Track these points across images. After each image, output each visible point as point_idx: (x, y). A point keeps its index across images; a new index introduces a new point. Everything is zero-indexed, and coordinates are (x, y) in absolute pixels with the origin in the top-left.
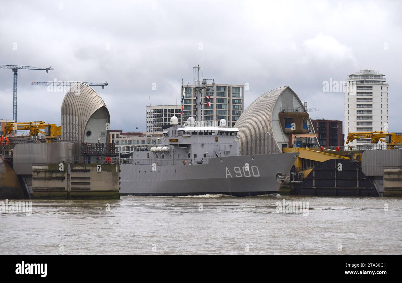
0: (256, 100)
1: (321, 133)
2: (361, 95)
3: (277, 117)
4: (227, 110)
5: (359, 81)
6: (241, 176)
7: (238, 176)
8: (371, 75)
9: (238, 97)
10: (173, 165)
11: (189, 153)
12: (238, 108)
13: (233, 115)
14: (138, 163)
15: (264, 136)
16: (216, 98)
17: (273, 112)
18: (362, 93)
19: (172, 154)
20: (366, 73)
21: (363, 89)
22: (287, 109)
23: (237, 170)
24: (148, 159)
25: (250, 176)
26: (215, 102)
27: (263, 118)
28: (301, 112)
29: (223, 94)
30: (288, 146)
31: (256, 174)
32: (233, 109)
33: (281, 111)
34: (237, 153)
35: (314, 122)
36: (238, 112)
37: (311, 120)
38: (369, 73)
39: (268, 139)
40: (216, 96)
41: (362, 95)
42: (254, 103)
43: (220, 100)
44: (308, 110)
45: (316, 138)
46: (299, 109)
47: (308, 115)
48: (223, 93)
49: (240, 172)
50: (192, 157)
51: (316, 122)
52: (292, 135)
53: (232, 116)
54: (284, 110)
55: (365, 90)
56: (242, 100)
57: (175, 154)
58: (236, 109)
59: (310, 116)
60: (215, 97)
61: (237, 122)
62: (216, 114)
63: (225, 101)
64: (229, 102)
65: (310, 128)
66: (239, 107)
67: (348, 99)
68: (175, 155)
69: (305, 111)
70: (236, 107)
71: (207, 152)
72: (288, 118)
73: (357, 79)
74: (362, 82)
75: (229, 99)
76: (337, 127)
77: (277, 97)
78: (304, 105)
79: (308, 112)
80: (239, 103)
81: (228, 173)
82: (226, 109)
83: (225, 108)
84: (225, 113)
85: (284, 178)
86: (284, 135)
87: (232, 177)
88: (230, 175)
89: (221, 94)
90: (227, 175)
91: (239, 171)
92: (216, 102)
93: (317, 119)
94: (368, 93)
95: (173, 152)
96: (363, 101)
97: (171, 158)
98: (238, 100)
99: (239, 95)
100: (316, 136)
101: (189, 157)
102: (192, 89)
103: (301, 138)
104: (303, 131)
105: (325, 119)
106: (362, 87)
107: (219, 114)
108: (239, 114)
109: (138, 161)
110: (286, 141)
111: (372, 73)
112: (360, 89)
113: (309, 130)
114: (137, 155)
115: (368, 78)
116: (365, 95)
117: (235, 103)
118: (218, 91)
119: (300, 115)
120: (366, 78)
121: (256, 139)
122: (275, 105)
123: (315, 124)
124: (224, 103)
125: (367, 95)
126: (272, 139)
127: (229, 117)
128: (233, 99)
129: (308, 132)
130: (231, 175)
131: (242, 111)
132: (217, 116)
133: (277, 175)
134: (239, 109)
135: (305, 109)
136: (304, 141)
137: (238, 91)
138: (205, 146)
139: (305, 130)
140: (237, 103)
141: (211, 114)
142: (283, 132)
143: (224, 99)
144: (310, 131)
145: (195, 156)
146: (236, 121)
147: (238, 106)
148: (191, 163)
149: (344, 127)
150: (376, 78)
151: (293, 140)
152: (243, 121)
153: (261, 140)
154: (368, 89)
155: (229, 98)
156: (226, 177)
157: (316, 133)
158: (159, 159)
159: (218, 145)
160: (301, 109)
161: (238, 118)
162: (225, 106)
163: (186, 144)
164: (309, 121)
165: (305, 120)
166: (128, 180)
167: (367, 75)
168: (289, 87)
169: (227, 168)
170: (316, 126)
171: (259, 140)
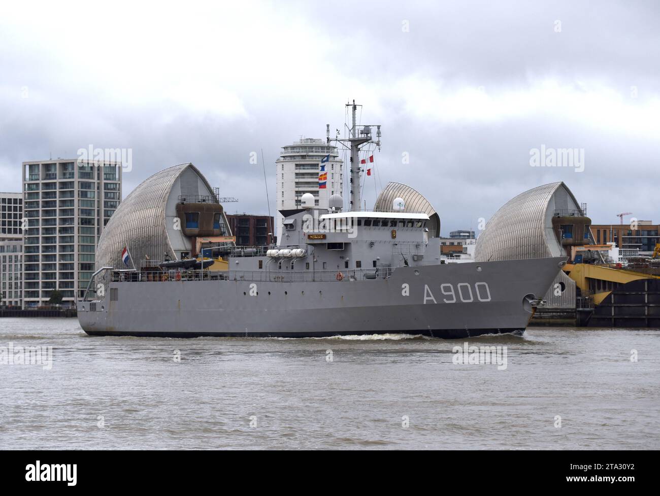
0: (140, 185)
1: (242, 235)
2: (302, 178)
3: (173, 211)
4: (96, 199)
5: (298, 156)
6: (454, 301)
7: (447, 300)
8: (317, 147)
9: (113, 180)
10: (314, 281)
11: (348, 259)
12: (112, 196)
13: (105, 207)
14: (241, 277)
15: (153, 241)
16: (79, 182)
17: (167, 203)
18: (303, 174)
19: (310, 260)
20: (309, 143)
21: (305, 167)
22: (188, 198)
23: (447, 289)
24: (261, 270)
25: (471, 300)
26: (76, 189)
27: (151, 212)
28: (210, 202)
29: (89, 175)
30: (190, 254)
31: (484, 295)
32: (105, 198)
33: (180, 201)
34: (437, 259)
35: (230, 219)
36: (112, 203)
37: (226, 215)
38: (314, 144)
39: (160, 245)
40: (79, 178)
41: (304, 178)
42: (138, 190)
43: (84, 185)
44: (222, 201)
45: (234, 243)
46: (207, 198)
47: (221, 208)
48: (89, 173)
49: (453, 293)
50: (353, 266)
51: (233, 219)
52: (197, 238)
53: (103, 209)
54: (185, 200)
55: (308, 169)
56: (119, 184)
57: (316, 261)
58: (109, 199)
59: (224, 210)
60: (76, 179)
61: (111, 218)
62: (79, 206)
63: (92, 185)
64: (98, 188)
65: (224, 227)
66: (114, 195)
67: (283, 183)
68: (316, 263)
69: (217, 202)
70: (109, 196)
71: (378, 258)
72: (190, 212)
73: (294, 152)
74: (303, 157)
75: (98, 183)
76: (266, 226)
77: (173, 180)
78: (215, 192)
79: (220, 203)
80: (114, 189)
81: (428, 295)
82: (94, 198)
83: (92, 196)
84: (93, 205)
85: (538, 303)
86: (184, 238)
87: (436, 302)
88: (432, 298)
89: (87, 175)
90: (426, 298)
91: (451, 291)
92: (79, 188)
93: (235, 214)
94: (312, 174)
95: (313, 258)
96: (304, 187)
97: (308, 268)
98: (112, 185)
99: (114, 177)
100: (233, 239)
101: (347, 266)
102: (58, 166)
103: (210, 243)
104: (214, 232)
105: (247, 214)
106: (303, 165)
107: (84, 207)
108: (115, 207)
109: (241, 274)
110: (187, 248)
111: (317, 144)
112: (300, 169)
113: (222, 231)
114: (237, 263)
115: (312, 152)
116: (308, 178)
117: (108, 189)
118: (82, 171)
119: (209, 209)
120: (310, 152)
121: (141, 245)
122: (170, 193)
123: (232, 220)
124: (90, 189)
125: (312, 178)
126: (166, 244)
127: (98, 211)
128: (105, 183)
129: (221, 234)
130: (435, 299)
131: (119, 202)
132: (80, 210)
133: (524, 299)
134: (114, 198)
135: (216, 199)
136: (215, 248)
137: (112, 170)
138: (375, 246)
139: (216, 231)
140: (111, 189)
141: (71, 206)
142: (182, 234)
143: (91, 182)
144: (224, 233)
145: (359, 264)
146: (109, 216)
147: (112, 194)
148: (353, 277)
149: (277, 225)
150: (324, 152)
151: (198, 246)
152: (121, 217)
153: (149, 247)
154: (312, 169)
155: (98, 181)
156: (425, 303)
157: (233, 235)
158: (283, 269)
159: (396, 245)
160: (210, 198)
161: (112, 212)
162: (92, 193)
163: (342, 243)
164: (223, 216)
165: (217, 215)
166: (221, 310)
167: (312, 147)
168: (193, 164)
169: (426, 287)
170: (233, 225)
171: (145, 247)
